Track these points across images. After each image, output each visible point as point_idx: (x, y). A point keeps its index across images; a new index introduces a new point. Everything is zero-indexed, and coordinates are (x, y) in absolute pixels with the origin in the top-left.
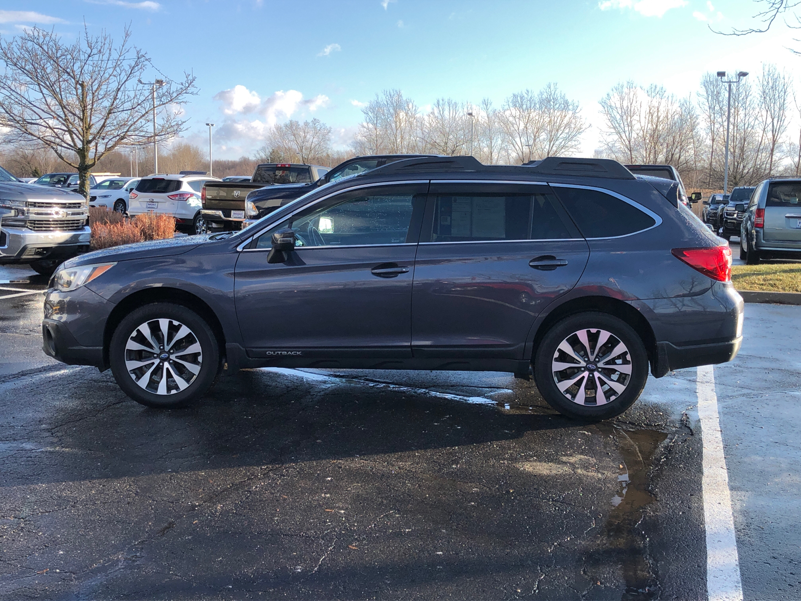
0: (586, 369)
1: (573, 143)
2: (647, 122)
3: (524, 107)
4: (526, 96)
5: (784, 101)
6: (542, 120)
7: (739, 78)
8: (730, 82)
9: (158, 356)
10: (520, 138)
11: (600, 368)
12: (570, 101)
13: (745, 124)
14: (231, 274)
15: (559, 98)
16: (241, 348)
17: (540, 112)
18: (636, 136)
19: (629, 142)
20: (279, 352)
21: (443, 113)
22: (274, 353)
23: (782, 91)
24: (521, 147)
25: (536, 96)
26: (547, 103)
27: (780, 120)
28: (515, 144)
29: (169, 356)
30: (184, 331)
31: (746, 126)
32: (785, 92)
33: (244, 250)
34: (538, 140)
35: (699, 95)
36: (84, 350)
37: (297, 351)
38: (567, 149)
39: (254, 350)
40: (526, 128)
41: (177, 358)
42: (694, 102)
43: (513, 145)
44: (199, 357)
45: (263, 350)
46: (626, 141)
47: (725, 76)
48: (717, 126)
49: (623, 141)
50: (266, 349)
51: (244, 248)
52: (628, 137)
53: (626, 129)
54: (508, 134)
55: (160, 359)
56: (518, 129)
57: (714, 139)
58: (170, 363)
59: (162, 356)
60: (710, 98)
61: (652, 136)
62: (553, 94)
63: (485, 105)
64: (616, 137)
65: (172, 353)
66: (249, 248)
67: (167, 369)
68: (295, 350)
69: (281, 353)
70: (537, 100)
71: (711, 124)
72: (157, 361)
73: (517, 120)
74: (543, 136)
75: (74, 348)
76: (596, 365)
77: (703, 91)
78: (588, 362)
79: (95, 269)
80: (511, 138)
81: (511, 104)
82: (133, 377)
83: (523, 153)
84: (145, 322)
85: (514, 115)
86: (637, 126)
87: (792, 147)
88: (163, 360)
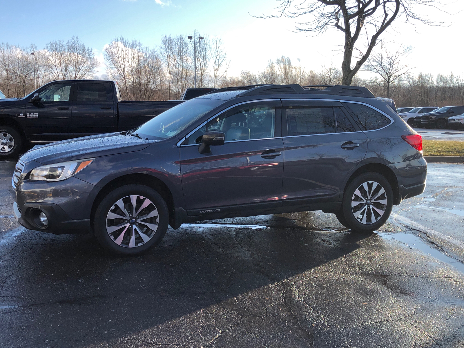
0: (366, 204)
1: (90, 73)
2: (132, 62)
3: (58, 50)
4: (59, 44)
5: (206, 53)
6: (69, 59)
7: (199, 40)
8: (195, 42)
9: (129, 222)
10: (57, 69)
11: (372, 203)
12: (86, 48)
13: (186, 65)
14: (178, 162)
15: (80, 46)
16: (184, 210)
17: (69, 54)
18: (127, 70)
19: (124, 73)
20: (207, 211)
21: (3, 52)
22: (204, 211)
23: (204, 48)
24: (58, 75)
25: (65, 44)
26: (72, 48)
27: (204, 63)
28: (53, 73)
29: (136, 221)
30: (147, 202)
31: (187, 67)
32: (205, 49)
33: (182, 146)
34: (68, 71)
35: (161, 48)
36: (76, 222)
37: (218, 209)
38: (86, 77)
39: (192, 210)
40: (60, 63)
41: (142, 222)
42: (159, 52)
43: (52, 73)
44: (157, 219)
45: (198, 210)
46: (122, 73)
47: (192, 38)
48: (172, 66)
49: (120, 73)
50: (199, 210)
51: (181, 145)
52: (123, 70)
53: (122, 66)
54: (49, 67)
55: (130, 223)
56: (55, 64)
57: (171, 73)
58: (136, 225)
59: (131, 221)
60: (167, 50)
61: (136, 70)
62: (76, 43)
63: (32, 48)
64: (116, 70)
65: (138, 218)
66: (184, 145)
67: (135, 229)
68: (216, 208)
69: (208, 211)
70: (66, 47)
71: (168, 65)
72: (128, 225)
73: (54, 58)
74: (71, 68)
75: (66, 222)
76: (371, 202)
77: (163, 46)
78: (367, 200)
79: (79, 164)
80: (50, 69)
81: (49, 48)
82: (112, 237)
83: (59, 78)
84: (121, 199)
85: (52, 55)
86: (127, 65)
87: (211, 78)
88: (132, 224)
